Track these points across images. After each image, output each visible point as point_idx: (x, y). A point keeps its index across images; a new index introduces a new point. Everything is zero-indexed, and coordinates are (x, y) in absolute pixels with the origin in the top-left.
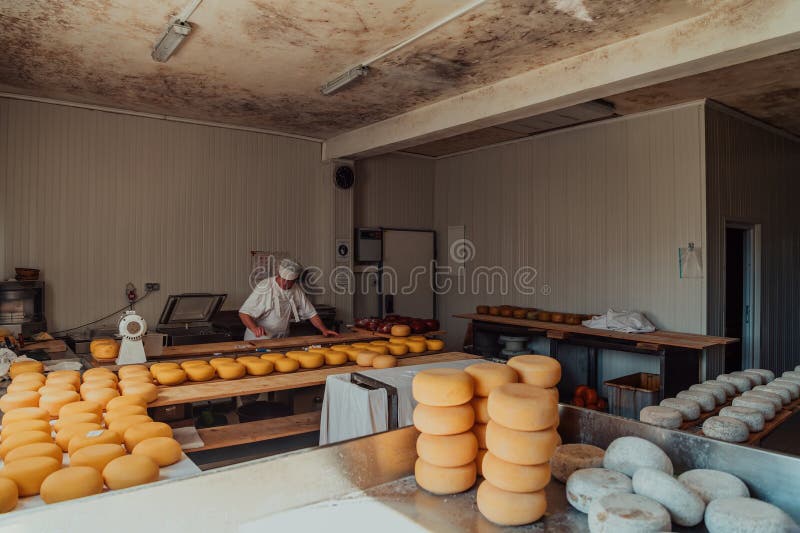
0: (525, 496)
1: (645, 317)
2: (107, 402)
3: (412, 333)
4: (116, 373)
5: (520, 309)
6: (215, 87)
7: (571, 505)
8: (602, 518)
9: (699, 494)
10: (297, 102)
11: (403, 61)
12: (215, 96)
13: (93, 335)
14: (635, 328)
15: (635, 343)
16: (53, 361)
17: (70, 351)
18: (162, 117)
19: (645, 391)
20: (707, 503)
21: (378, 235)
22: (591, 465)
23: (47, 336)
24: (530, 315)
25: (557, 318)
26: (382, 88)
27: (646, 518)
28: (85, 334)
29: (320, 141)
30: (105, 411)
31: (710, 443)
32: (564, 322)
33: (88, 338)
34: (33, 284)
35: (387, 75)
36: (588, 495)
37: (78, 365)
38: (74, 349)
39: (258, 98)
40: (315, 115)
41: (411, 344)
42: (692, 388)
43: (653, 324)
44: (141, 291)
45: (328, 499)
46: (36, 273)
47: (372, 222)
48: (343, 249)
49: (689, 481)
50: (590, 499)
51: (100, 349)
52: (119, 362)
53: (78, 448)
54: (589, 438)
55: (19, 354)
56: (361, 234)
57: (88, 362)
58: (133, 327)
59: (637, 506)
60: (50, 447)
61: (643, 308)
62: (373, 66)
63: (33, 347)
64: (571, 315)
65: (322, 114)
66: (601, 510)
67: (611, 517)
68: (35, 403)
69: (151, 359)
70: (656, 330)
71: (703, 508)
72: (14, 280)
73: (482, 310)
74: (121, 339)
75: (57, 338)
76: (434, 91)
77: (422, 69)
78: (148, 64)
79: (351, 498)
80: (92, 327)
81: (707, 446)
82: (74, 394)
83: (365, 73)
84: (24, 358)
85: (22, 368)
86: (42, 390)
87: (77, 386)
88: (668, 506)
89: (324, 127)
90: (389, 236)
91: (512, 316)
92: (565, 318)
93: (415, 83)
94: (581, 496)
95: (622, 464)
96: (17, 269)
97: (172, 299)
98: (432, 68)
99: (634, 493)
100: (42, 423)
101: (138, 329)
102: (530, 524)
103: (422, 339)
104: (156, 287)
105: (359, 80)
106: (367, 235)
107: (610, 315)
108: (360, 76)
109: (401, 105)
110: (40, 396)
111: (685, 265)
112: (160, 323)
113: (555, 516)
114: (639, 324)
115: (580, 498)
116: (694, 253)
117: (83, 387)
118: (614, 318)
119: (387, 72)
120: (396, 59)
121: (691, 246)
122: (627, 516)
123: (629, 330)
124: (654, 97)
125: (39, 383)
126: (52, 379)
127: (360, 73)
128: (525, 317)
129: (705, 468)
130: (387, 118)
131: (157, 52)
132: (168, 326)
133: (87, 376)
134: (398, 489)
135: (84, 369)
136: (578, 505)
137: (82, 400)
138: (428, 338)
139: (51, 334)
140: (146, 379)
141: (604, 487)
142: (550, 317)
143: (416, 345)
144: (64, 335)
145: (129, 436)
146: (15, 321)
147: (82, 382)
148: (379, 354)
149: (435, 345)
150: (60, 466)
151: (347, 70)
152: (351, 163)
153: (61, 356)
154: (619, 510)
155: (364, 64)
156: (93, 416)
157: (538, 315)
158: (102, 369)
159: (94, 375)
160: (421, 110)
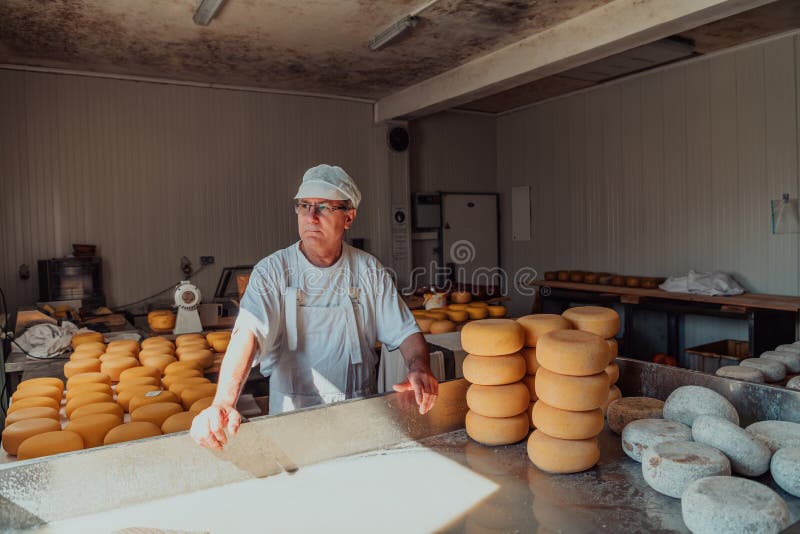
0: (577, 443)
1: (733, 278)
2: (165, 367)
3: (472, 300)
4: (174, 341)
5: (592, 273)
6: (259, 50)
7: (626, 455)
8: (655, 463)
9: (767, 444)
10: (345, 60)
11: (454, 7)
12: (260, 59)
13: (151, 308)
14: (721, 290)
15: (719, 306)
16: (112, 333)
17: (129, 325)
18: (207, 85)
19: (732, 358)
20: (773, 452)
21: (437, 199)
22: (650, 416)
23: (106, 311)
24: (603, 279)
25: (633, 282)
26: (433, 40)
27: (702, 463)
28: (143, 308)
29: (371, 101)
30: (163, 376)
31: (782, 393)
32: (639, 286)
33: (146, 312)
34: (90, 259)
35: (437, 25)
36: (642, 443)
37: (137, 337)
38: (132, 323)
39: (305, 59)
40: (365, 73)
41: (470, 310)
42: (779, 348)
43: (741, 285)
44: (196, 265)
45: (377, 449)
46: (92, 249)
47: (429, 187)
48: (400, 216)
49: (756, 431)
50: (646, 447)
51: (158, 321)
52: (176, 331)
53: (138, 407)
54: (652, 391)
55: (80, 327)
56: (418, 199)
57: (146, 332)
58: (188, 297)
59: (693, 452)
60: (112, 406)
61: (730, 269)
62: (423, 15)
63: (94, 321)
64: (648, 279)
65: (370, 72)
66: (655, 456)
67: (665, 462)
68: (97, 368)
69: (207, 328)
70: (745, 292)
71: (769, 457)
72: (72, 256)
73: (551, 276)
74: (177, 308)
75: (116, 312)
76: (489, 39)
77: (474, 16)
78: (190, 29)
79: (399, 448)
80: (149, 301)
81: (778, 396)
82: (132, 360)
83: (414, 24)
84: (85, 330)
85: (84, 339)
86: (102, 358)
87: (136, 353)
88: (728, 453)
89: (375, 87)
90: (448, 200)
91: (582, 281)
92: (641, 282)
93: (469, 32)
94: (637, 444)
95: (682, 414)
96: (75, 246)
97: (226, 272)
98: (486, 14)
99: (693, 441)
100: (103, 386)
101: (193, 299)
102: (583, 472)
103: (482, 305)
104: (210, 260)
105: (408, 33)
106: (424, 200)
107: (692, 276)
108: (408, 27)
109: (454, 58)
110: (101, 362)
111: (779, 219)
112: (216, 296)
113: (610, 466)
114: (725, 286)
115: (635, 447)
116: (789, 204)
117: (142, 354)
118: (696, 280)
119: (437, 22)
120: (446, 7)
121: (786, 198)
122: (682, 461)
123: (714, 292)
124: (740, 30)
125: (99, 352)
126: (112, 348)
127: (407, 23)
128: (597, 283)
129: (777, 419)
130: (440, 73)
131: (198, 15)
132: (223, 300)
133: (146, 344)
134: (448, 441)
135: (143, 339)
136: (633, 454)
137: (141, 365)
138: (490, 305)
139: (111, 310)
140: (202, 346)
141: (661, 435)
142: (624, 281)
143: (476, 310)
144: (122, 309)
145: (186, 395)
146: (76, 296)
147: (141, 349)
148: (436, 320)
149: (496, 310)
150: (122, 422)
151: (396, 22)
152: (405, 124)
153: (121, 328)
154: (673, 455)
155: (413, 14)
156: (151, 379)
157: (611, 279)
158: (160, 338)
159: (152, 343)
160: (478, 61)
